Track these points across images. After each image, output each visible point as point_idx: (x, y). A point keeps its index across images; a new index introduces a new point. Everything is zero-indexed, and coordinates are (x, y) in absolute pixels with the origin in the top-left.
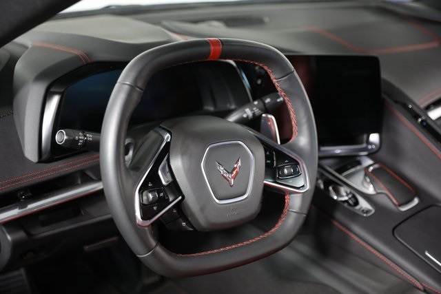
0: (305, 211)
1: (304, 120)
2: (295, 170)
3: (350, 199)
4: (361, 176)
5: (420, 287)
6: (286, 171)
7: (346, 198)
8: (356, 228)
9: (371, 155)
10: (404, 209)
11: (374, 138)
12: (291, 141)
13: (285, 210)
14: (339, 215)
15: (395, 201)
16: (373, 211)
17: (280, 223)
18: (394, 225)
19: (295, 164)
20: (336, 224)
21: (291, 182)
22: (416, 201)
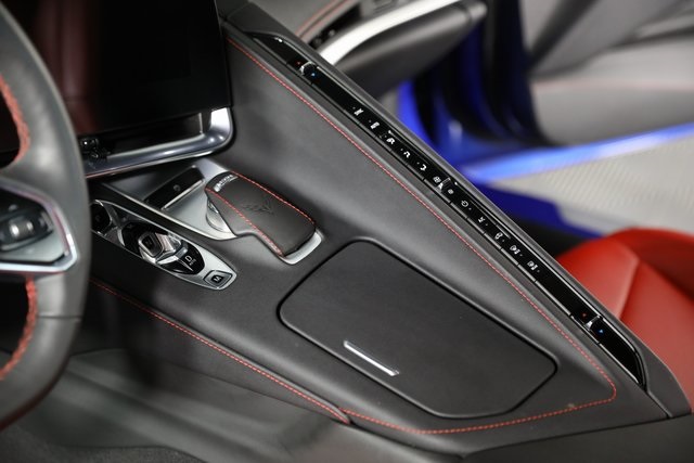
0: (77, 310)
1: (38, 108)
2: (36, 224)
3: (183, 258)
4: (201, 205)
5: (343, 417)
6: (15, 230)
7: (174, 258)
8: (202, 320)
9: (218, 155)
10: (294, 260)
11: (220, 118)
12: (18, 160)
13: (31, 317)
14: (164, 298)
15: (274, 248)
16: (235, 276)
17: (22, 349)
18: (279, 299)
19: (33, 210)
20: (161, 316)
21: (31, 253)
22: (318, 238)
